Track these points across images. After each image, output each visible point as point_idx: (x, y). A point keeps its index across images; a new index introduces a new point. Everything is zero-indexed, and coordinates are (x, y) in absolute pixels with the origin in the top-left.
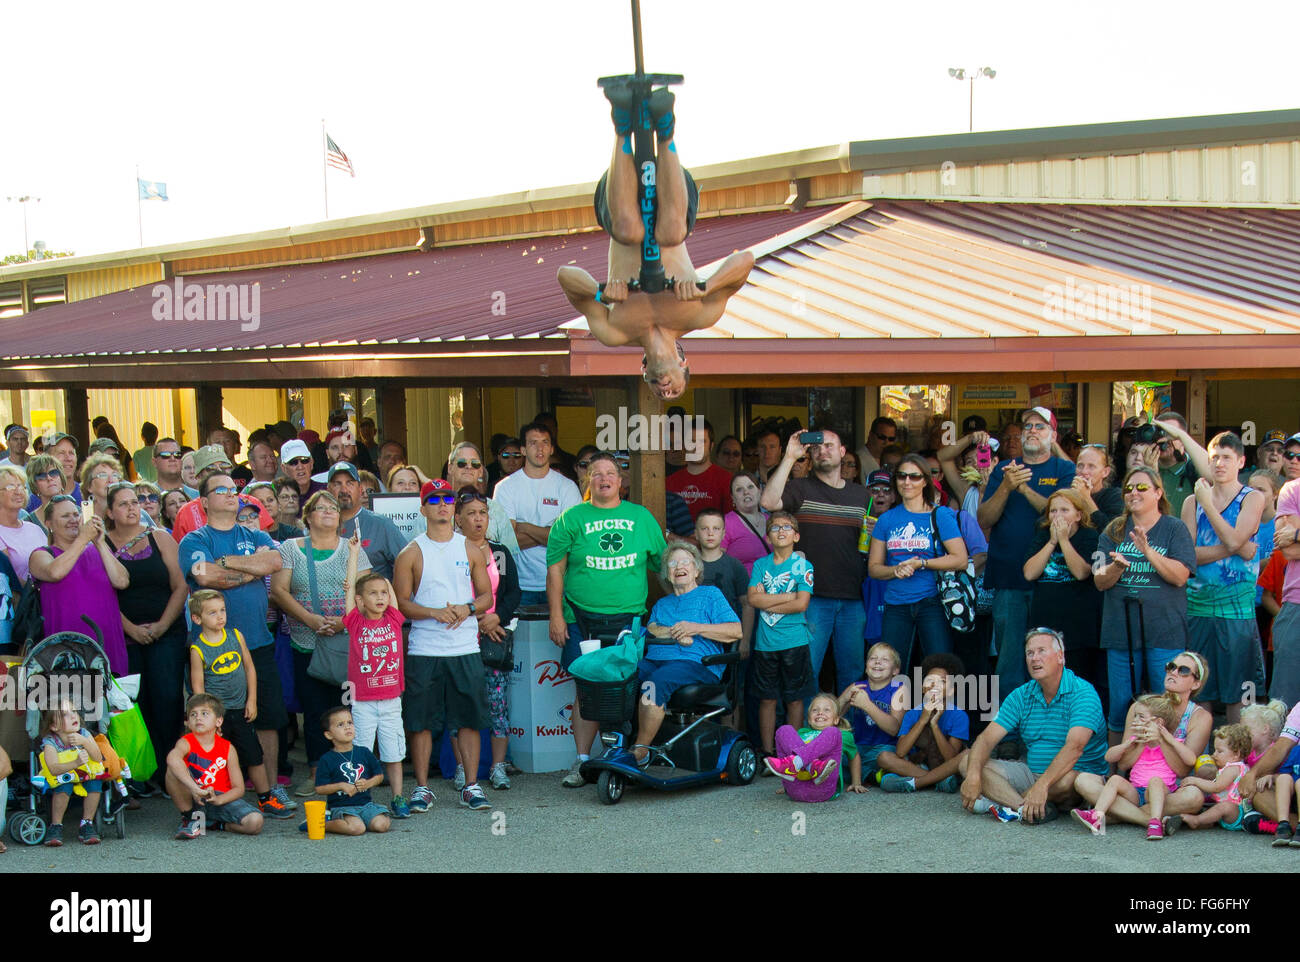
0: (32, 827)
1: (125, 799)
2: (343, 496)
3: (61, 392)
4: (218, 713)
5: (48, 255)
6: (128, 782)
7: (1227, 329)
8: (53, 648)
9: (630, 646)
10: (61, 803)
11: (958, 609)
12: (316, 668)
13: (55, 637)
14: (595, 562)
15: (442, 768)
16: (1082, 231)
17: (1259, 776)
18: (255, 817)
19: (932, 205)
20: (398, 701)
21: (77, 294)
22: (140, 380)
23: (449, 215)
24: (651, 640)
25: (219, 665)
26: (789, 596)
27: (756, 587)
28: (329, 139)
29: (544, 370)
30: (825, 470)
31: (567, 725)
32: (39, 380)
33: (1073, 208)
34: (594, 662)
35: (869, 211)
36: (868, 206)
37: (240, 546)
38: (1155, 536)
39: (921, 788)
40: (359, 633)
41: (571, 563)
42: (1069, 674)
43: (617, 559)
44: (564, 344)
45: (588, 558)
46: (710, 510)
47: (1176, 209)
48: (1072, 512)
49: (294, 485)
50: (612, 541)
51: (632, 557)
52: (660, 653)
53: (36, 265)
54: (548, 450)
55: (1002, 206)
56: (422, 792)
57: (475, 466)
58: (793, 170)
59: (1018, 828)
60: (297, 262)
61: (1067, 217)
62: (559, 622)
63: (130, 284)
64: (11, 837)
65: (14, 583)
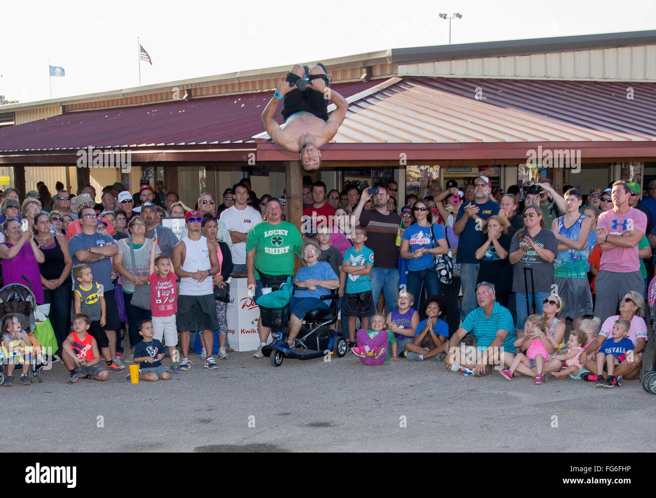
2: (148, 218)
3: (12, 168)
4: (87, 322)
5: (7, 102)
13: (9, 286)
14: (269, 250)
16: (504, 92)
18: (105, 373)
19: (431, 79)
20: (174, 316)
21: (20, 121)
22: (51, 162)
23: (199, 83)
24: (296, 288)
25: (89, 300)
26: (362, 267)
27: (346, 262)
28: (141, 46)
29: (244, 158)
30: (380, 206)
32: (2, 162)
33: (500, 81)
34: (269, 299)
35: (401, 82)
36: (401, 79)
38: (538, 238)
39: (426, 359)
40: (156, 284)
41: (258, 251)
42: (497, 305)
43: (280, 249)
44: (254, 145)
45: (266, 248)
47: (549, 81)
48: (499, 226)
49: (124, 213)
50: (277, 240)
51: (287, 248)
52: (299, 294)
54: (246, 196)
55: (465, 80)
56: (185, 360)
57: (211, 203)
58: (365, 62)
60: (126, 106)
61: (496, 85)
63: (45, 116)
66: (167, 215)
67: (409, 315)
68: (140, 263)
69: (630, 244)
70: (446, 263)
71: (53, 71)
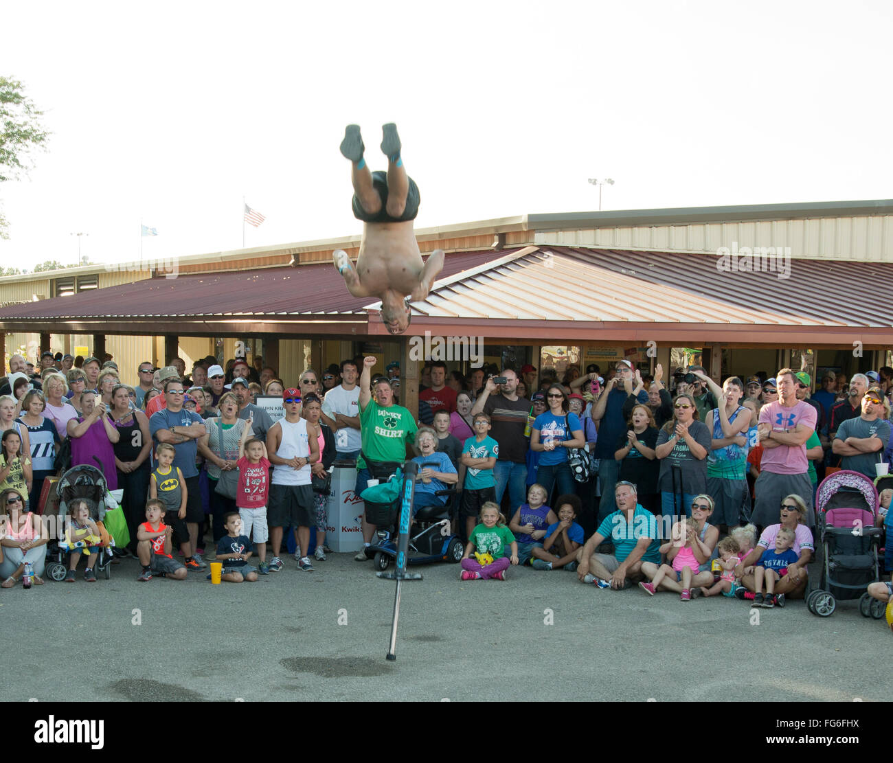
0: (59, 571)
1: (111, 558)
2: (239, 396)
3: (92, 336)
5: (90, 264)
6: (113, 548)
7: (733, 321)
8: (76, 473)
9: (395, 484)
10: (75, 558)
11: (579, 470)
12: (219, 488)
13: (78, 467)
14: (380, 431)
15: (288, 547)
16: (655, 266)
18: (183, 570)
19: (572, 250)
20: (265, 509)
21: (105, 284)
23: (307, 248)
26: (484, 460)
27: (466, 454)
29: (354, 331)
31: (359, 526)
32: (79, 329)
33: (650, 253)
35: (537, 251)
36: (537, 249)
37: (183, 421)
38: (691, 430)
39: (556, 568)
40: (245, 470)
42: (639, 507)
43: (393, 431)
44: (365, 317)
45: (376, 428)
46: (443, 411)
50: (390, 422)
51: (401, 431)
53: (83, 269)
54: (355, 375)
55: (610, 251)
56: (276, 560)
57: (313, 383)
58: (496, 228)
59: (609, 592)
61: (647, 258)
63: (132, 280)
64: (47, 576)
65: (56, 437)
66: (263, 394)
68: (229, 446)
69: (796, 442)
71: (145, 231)
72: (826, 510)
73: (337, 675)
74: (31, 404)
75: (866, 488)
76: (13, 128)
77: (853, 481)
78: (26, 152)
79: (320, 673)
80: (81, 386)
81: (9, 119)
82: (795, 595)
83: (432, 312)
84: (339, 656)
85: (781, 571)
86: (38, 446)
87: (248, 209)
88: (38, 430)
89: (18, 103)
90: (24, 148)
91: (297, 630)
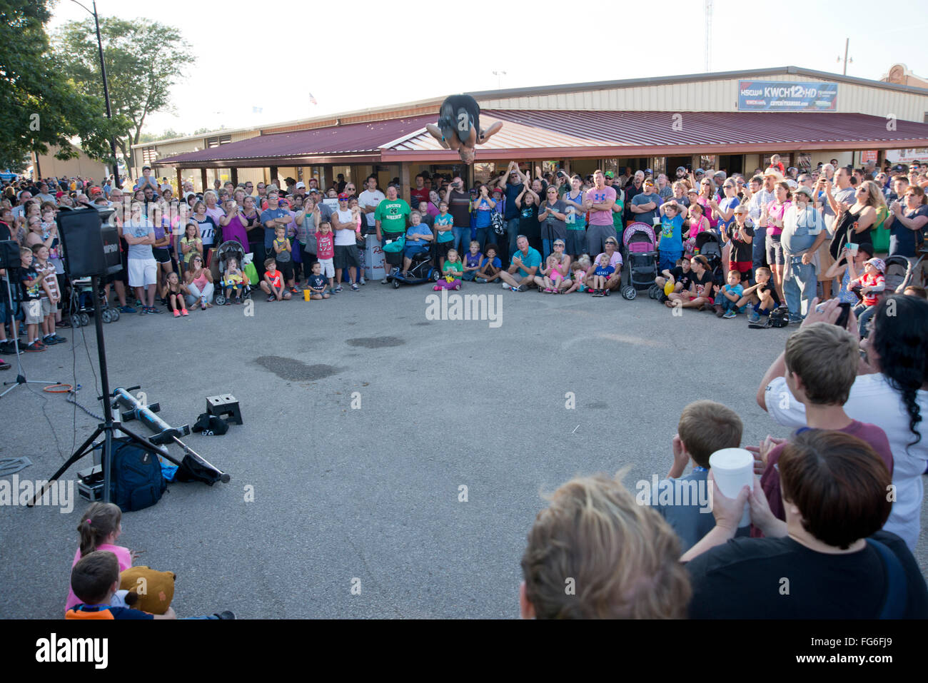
0: (220, 299)
1: (250, 290)
2: (314, 198)
3: (230, 169)
6: (250, 285)
8: (226, 245)
9: (401, 241)
10: (229, 292)
11: (497, 226)
12: (307, 249)
13: (227, 242)
14: (389, 217)
15: (345, 279)
16: (532, 118)
17: (589, 276)
18: (289, 295)
19: (488, 111)
20: (332, 259)
21: (234, 140)
22: (253, 165)
23: (345, 116)
24: (407, 239)
26: (446, 226)
27: (436, 224)
29: (373, 160)
30: (459, 190)
31: (382, 266)
32: (222, 166)
33: (529, 111)
34: (391, 247)
38: (555, 206)
39: (489, 282)
40: (319, 239)
41: (383, 218)
42: (530, 248)
43: (396, 216)
44: (379, 152)
45: (387, 216)
46: (423, 201)
47: (559, 111)
48: (532, 199)
49: (301, 196)
50: (394, 211)
51: (400, 215)
52: (410, 244)
53: (222, 132)
54: (375, 184)
55: (508, 111)
56: (339, 287)
57: (354, 190)
59: (517, 293)
60: (300, 130)
61: (527, 114)
62: (380, 234)
63: (250, 137)
64: (214, 302)
65: (214, 226)
66: (326, 196)
67: (478, 256)
68: (310, 226)
69: (606, 208)
70: (498, 221)
71: (255, 109)
72: (629, 243)
73: (377, 347)
74: (199, 209)
75: (649, 231)
76: (176, 54)
77: (642, 228)
78: (185, 68)
79: (367, 346)
80: (226, 198)
81: (174, 50)
82: (615, 289)
83: (415, 148)
84: (377, 336)
85: (607, 277)
86: (204, 231)
87: (311, 96)
88: (204, 223)
89: (178, 40)
90: (184, 66)
91: (353, 324)
